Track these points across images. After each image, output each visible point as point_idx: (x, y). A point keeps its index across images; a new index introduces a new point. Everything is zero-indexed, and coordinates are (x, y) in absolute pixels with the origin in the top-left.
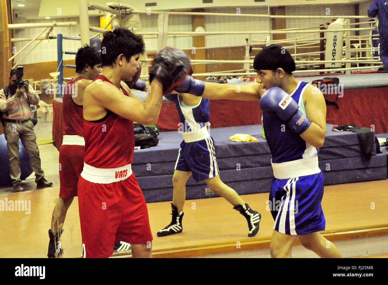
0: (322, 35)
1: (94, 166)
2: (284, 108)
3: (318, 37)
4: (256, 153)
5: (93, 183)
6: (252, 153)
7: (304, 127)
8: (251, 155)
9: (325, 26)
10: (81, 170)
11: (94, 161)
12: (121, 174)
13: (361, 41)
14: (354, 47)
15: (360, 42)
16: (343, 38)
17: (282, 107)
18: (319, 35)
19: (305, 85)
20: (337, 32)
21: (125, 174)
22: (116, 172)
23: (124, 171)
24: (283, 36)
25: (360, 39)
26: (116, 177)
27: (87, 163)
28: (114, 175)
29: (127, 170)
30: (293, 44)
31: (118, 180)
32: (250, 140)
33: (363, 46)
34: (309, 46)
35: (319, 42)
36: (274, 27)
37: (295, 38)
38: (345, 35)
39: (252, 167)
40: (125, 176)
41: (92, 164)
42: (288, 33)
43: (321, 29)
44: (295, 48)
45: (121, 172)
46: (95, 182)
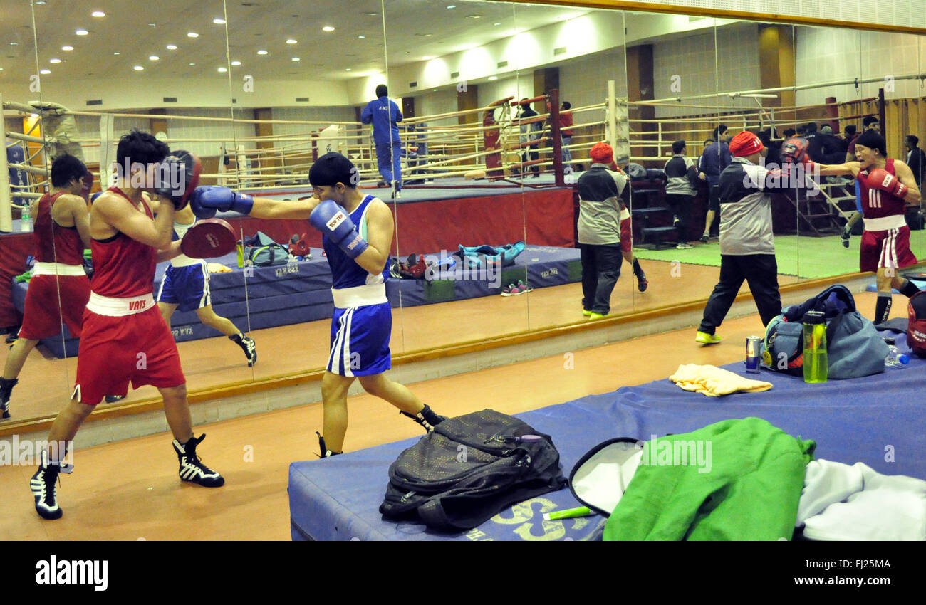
0: (314, 143)
1: (104, 295)
2: (333, 229)
3: (310, 145)
4: (230, 286)
5: (101, 315)
6: (226, 286)
7: (359, 251)
8: (224, 289)
9: (318, 132)
10: (87, 300)
11: (102, 290)
12: (137, 305)
13: (363, 150)
14: (353, 158)
15: (361, 151)
16: (339, 147)
17: (330, 227)
18: (311, 144)
19: (371, 199)
20: (330, 140)
21: (143, 305)
22: (130, 303)
23: (141, 302)
24: (269, 145)
25: (361, 149)
26: (131, 309)
27: (94, 291)
28: (128, 305)
29: (145, 301)
30: (280, 155)
31: (133, 312)
32: (222, 271)
33: (366, 157)
34: (299, 156)
35: (311, 151)
36: (258, 134)
37: (282, 147)
38: (340, 144)
39: (224, 303)
40: (143, 307)
41: (100, 294)
42: (276, 141)
43: (314, 136)
44: (283, 159)
45: (137, 302)
46: (104, 314)
